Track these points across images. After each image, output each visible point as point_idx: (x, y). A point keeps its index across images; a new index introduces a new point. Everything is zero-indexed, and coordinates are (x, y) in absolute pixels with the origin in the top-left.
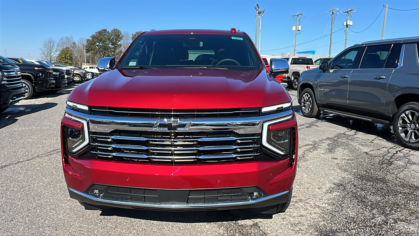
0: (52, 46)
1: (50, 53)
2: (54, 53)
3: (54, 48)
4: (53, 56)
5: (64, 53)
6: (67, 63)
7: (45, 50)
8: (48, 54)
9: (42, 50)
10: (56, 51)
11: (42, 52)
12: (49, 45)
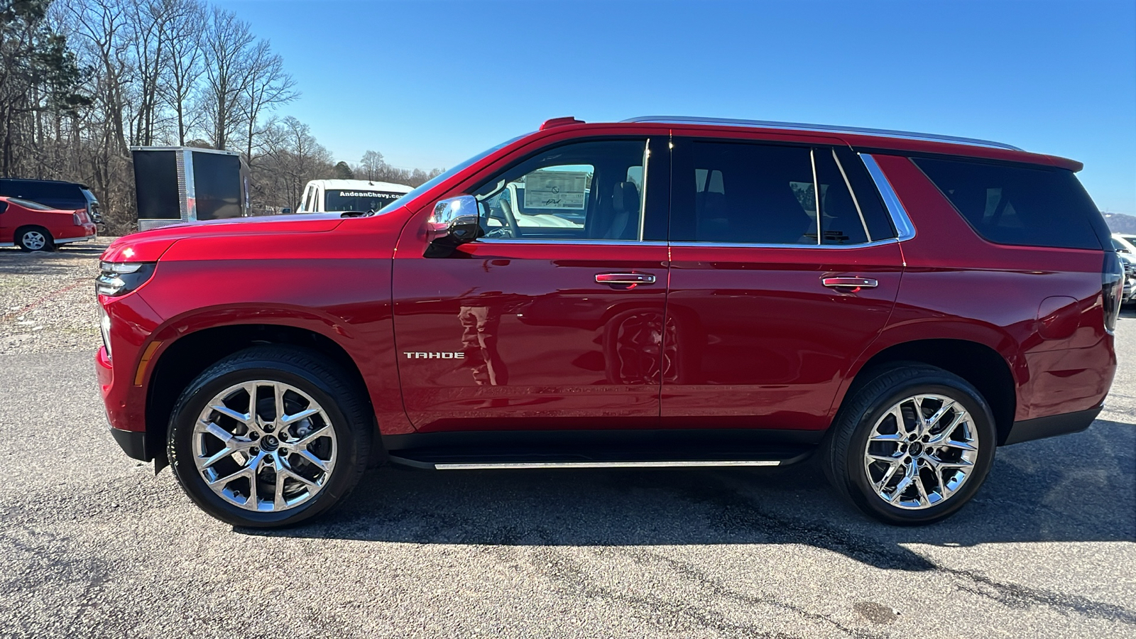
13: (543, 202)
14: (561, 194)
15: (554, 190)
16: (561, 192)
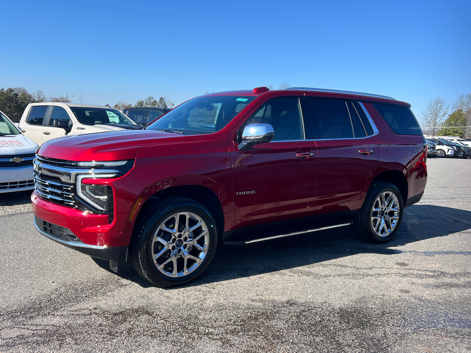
0: (439, 108)
1: (435, 118)
2: (440, 118)
3: (441, 111)
4: (438, 123)
5: (454, 119)
6: (456, 132)
7: (429, 114)
8: (431, 119)
9: (424, 115)
10: (444, 115)
11: (424, 117)
12: (435, 107)
13: (197, 121)
14: (206, 117)
15: (203, 115)
16: (206, 116)
